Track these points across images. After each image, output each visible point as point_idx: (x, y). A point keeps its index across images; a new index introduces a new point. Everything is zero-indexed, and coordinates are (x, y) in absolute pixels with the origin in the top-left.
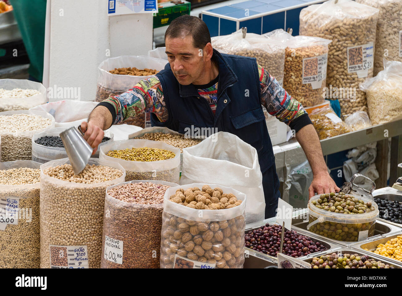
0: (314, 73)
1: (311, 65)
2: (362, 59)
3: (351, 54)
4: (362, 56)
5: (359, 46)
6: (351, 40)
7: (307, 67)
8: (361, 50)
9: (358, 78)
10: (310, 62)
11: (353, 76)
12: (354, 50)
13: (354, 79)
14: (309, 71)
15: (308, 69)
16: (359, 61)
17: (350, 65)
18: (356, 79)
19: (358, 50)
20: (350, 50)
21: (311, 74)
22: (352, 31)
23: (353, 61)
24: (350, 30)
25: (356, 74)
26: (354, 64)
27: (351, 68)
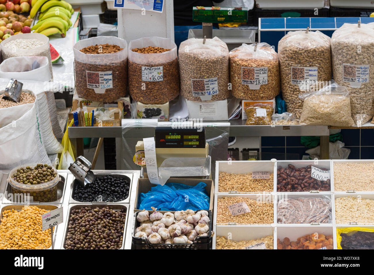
0: (251, 78)
1: (248, 72)
2: (304, 77)
3: (294, 71)
4: (304, 74)
5: (302, 67)
6: (295, 62)
7: (245, 73)
8: (304, 70)
9: (299, 89)
10: (248, 70)
11: (295, 87)
12: (297, 69)
13: (296, 89)
14: (247, 76)
15: (246, 74)
16: (301, 77)
17: (293, 79)
18: (297, 89)
19: (300, 70)
20: (293, 69)
21: (248, 78)
22: (295, 55)
23: (295, 76)
24: (293, 54)
25: (298, 86)
26: (296, 78)
27: (294, 81)
